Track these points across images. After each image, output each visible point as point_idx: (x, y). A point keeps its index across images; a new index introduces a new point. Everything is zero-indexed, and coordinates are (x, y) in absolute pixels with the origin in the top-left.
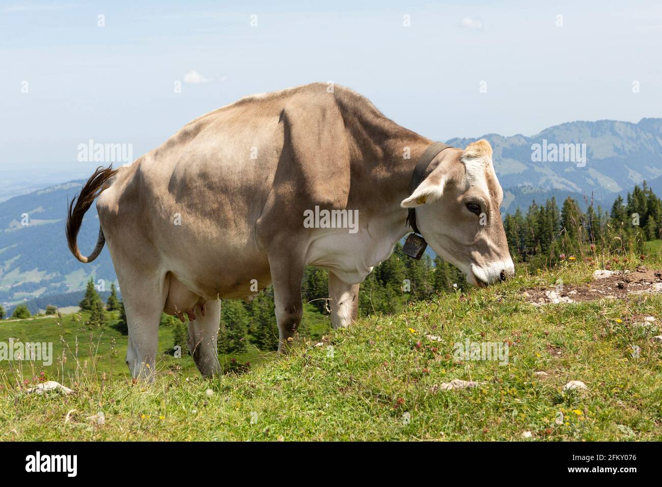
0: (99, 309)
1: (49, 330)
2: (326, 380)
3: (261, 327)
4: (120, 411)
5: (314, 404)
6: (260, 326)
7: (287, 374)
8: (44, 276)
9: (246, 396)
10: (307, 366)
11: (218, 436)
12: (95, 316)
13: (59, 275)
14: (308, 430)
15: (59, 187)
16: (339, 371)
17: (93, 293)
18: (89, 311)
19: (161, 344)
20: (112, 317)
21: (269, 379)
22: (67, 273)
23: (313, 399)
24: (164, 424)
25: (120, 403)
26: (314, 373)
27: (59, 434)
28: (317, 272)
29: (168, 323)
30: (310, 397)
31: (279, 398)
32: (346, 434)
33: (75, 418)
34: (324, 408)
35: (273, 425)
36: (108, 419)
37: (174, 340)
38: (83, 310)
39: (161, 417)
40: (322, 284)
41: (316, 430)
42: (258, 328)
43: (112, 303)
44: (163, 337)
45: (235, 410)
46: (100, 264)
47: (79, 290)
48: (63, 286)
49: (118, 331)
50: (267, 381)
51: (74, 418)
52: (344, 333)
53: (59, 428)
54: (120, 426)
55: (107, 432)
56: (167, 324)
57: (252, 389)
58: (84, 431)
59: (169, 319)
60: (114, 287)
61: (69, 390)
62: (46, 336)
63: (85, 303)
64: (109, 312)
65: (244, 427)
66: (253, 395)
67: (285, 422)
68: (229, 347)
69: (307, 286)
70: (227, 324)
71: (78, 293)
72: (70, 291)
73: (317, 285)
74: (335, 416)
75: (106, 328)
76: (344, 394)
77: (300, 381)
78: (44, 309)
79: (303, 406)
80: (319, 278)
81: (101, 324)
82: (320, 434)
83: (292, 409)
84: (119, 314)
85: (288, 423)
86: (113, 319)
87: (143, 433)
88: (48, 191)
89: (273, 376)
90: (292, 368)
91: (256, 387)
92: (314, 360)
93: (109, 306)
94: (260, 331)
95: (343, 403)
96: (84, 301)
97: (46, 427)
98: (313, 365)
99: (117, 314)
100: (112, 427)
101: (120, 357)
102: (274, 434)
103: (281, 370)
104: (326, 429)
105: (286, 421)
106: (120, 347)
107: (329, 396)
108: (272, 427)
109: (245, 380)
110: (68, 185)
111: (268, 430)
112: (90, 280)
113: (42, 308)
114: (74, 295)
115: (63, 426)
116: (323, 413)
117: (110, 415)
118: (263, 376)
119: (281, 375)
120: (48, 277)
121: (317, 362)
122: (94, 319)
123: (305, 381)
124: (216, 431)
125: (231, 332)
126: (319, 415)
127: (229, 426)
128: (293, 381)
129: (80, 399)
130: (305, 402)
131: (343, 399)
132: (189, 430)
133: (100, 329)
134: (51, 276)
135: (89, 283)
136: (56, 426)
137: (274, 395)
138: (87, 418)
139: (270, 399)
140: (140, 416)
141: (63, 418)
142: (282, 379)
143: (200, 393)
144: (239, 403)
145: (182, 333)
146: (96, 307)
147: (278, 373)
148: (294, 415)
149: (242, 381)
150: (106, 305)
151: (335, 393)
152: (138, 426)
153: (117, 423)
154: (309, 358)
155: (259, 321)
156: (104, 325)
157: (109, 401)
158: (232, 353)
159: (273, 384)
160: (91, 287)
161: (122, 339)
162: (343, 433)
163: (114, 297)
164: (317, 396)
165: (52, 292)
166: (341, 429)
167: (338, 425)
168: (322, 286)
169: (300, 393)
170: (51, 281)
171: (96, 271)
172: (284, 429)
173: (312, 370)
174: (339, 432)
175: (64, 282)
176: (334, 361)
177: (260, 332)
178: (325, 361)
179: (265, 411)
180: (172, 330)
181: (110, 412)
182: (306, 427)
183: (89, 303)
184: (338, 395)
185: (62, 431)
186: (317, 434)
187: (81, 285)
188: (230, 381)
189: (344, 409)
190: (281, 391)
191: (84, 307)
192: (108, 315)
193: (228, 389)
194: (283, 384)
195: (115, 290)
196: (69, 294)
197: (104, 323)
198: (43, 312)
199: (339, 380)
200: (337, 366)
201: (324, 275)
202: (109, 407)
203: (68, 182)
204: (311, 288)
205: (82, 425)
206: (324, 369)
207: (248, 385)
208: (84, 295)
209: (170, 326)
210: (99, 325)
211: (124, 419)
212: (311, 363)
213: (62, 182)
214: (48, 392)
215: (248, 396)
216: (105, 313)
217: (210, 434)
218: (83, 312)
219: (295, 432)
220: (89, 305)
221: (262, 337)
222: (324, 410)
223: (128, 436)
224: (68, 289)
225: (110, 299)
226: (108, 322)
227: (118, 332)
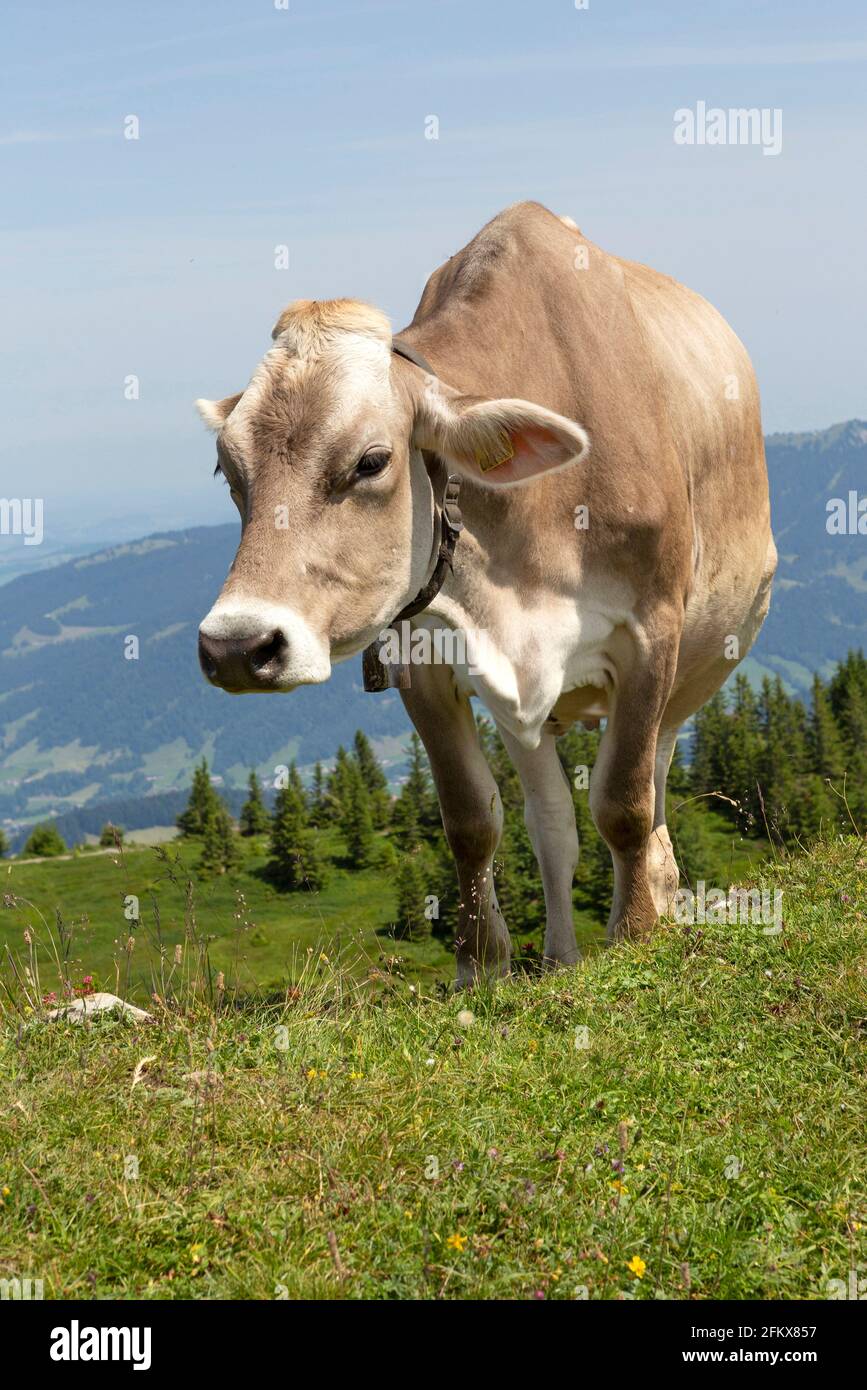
0: (223, 832)
1: (109, 883)
2: (739, 987)
3: (601, 869)
4: (260, 1061)
5: (712, 1044)
6: (598, 867)
7: (648, 974)
8: (94, 758)
9: (551, 1025)
10: (694, 955)
11: (486, 1116)
12: (214, 848)
13: (129, 754)
14: (695, 1104)
15: (125, 550)
16: (769, 966)
17: (207, 795)
18: (199, 836)
19: (369, 911)
20: (253, 849)
21: (606, 987)
22: (148, 749)
23: (708, 1030)
24: (359, 1089)
25: (260, 1043)
26: (710, 970)
27: (121, 1113)
28: (731, 739)
29: (383, 863)
30: (701, 1028)
31: (627, 1030)
32: (785, 1112)
33: (155, 1075)
34: (734, 1052)
35: (614, 1092)
36: (231, 1079)
37: (398, 902)
38: (185, 836)
39: (353, 1075)
40: (742, 766)
41: (714, 1105)
42: (594, 873)
43: (253, 817)
44: (371, 896)
45: (526, 1058)
46: (222, 728)
47: (176, 789)
48: (139, 779)
49: (268, 883)
50: (601, 991)
51: (153, 1077)
52: (780, 876)
53: (121, 1099)
54: (258, 1095)
55: (230, 1109)
56: (381, 866)
57: (566, 1011)
58: (176, 1108)
59: (385, 854)
60: (256, 781)
61: (141, 1014)
62: (103, 898)
63: (190, 818)
64: (245, 839)
65: (546, 1097)
66: (567, 1022)
67: (642, 1085)
68: (526, 919)
69: (709, 771)
70: (522, 863)
71: (174, 795)
72: (155, 790)
73: (731, 769)
74: (758, 1070)
75: (241, 876)
76: (780, 1021)
77: (678, 990)
78: (97, 833)
79: (685, 1049)
80: (736, 752)
81: (228, 867)
82: (724, 1113)
83: (659, 1055)
84: (269, 843)
85: (647, 1087)
86: (256, 855)
87: (309, 1110)
88: (100, 559)
89: (615, 979)
90: (658, 959)
91: (575, 1004)
92: (711, 941)
93: (246, 827)
94: (598, 878)
95: (777, 1041)
96: (188, 814)
97: (91, 1098)
98: (707, 954)
99: (264, 843)
100: (240, 1096)
101: (273, 942)
102: (616, 1112)
103: (633, 965)
104: (737, 1102)
105: (645, 1082)
106: (273, 920)
107: (746, 1024)
108: (612, 1096)
109: (550, 988)
110: (146, 544)
111: (601, 1105)
112: (201, 765)
113: (90, 832)
114: (168, 799)
115: (129, 1095)
116: (732, 1064)
117: (237, 1070)
118: (590, 979)
119: (633, 976)
120: (103, 761)
121: (718, 946)
122: (211, 856)
123: (688, 989)
124: (479, 1107)
125: (529, 883)
126: (722, 1069)
127: (511, 1096)
128: (661, 989)
129: (168, 1032)
130: (688, 1038)
131: (779, 1031)
132: (416, 1104)
133: (224, 878)
134: (111, 758)
135: (197, 773)
136: (114, 1096)
137: (617, 1023)
138: (184, 1077)
139: (606, 1033)
140: (303, 1073)
141: (128, 1076)
142: (634, 985)
143: (444, 1020)
144: (534, 1042)
145: (415, 885)
146: (215, 827)
147: (627, 972)
148: (662, 1069)
149: (543, 991)
150: (237, 822)
151: (761, 1018)
152: (300, 1095)
153: (251, 1088)
154: (699, 936)
155: (595, 855)
156: (235, 868)
157: (233, 1038)
158: (532, 934)
159: (614, 998)
160: (203, 780)
161: (276, 902)
162: (778, 1110)
163: (255, 803)
164: (718, 1024)
165: (113, 794)
166: (774, 1100)
167: (766, 1092)
168: (745, 772)
169: (678, 1019)
170: (112, 769)
171: (215, 745)
172: (639, 1102)
173: (705, 965)
174: (768, 1108)
175: (141, 770)
176: (757, 942)
177: (599, 882)
178: (735, 944)
179: (596, 1060)
180: (392, 880)
181: (236, 1064)
182: (692, 1098)
183: (199, 818)
184: (766, 1023)
185: (126, 1106)
186: (717, 1112)
187: (179, 777)
188: (516, 990)
189: (780, 1056)
190: (634, 1013)
191: (187, 827)
192: (243, 845)
193: (510, 1009)
194: (638, 996)
195: (259, 788)
196: (153, 799)
197: (234, 865)
198: (94, 840)
199: (769, 988)
200: (765, 954)
201: (747, 745)
202: (234, 1051)
203: (144, 538)
204: (718, 777)
205: (171, 1092)
206: (733, 963)
207: (556, 999)
208: (187, 799)
209: (389, 869)
210: (223, 870)
211: (268, 1078)
212: (702, 948)
213: (132, 538)
214: (96, 1019)
215: (557, 1025)
216: (237, 841)
217: (465, 1112)
218: (186, 840)
219: (665, 1109)
220: (198, 823)
221: (604, 894)
222: (733, 1057)
223: (277, 1116)
224: (150, 785)
225: (247, 808)
226: (242, 862)
227: (269, 886)
